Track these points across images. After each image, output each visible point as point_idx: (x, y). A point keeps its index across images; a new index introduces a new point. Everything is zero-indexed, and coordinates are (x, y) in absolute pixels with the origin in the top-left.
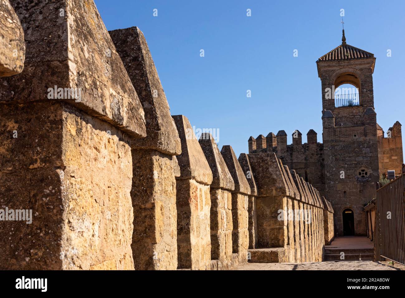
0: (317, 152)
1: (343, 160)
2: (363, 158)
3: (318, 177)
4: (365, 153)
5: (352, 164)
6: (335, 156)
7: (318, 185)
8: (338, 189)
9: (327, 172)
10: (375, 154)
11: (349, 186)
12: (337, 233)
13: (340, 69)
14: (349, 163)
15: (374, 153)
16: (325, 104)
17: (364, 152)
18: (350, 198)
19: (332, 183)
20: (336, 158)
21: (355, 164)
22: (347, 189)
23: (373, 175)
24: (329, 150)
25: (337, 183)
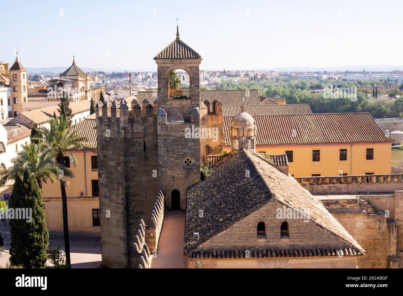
0: (154, 124)
1: (172, 151)
2: (188, 150)
4: (190, 146)
5: (180, 155)
6: (167, 147)
8: (168, 175)
9: (160, 161)
10: (198, 147)
11: (177, 172)
12: (167, 209)
13: (173, 66)
14: (177, 154)
15: (197, 147)
16: (160, 96)
17: (189, 145)
18: (177, 181)
19: (164, 169)
20: (167, 150)
21: (182, 155)
22: (175, 175)
23: (196, 164)
24: (162, 142)
25: (167, 169)
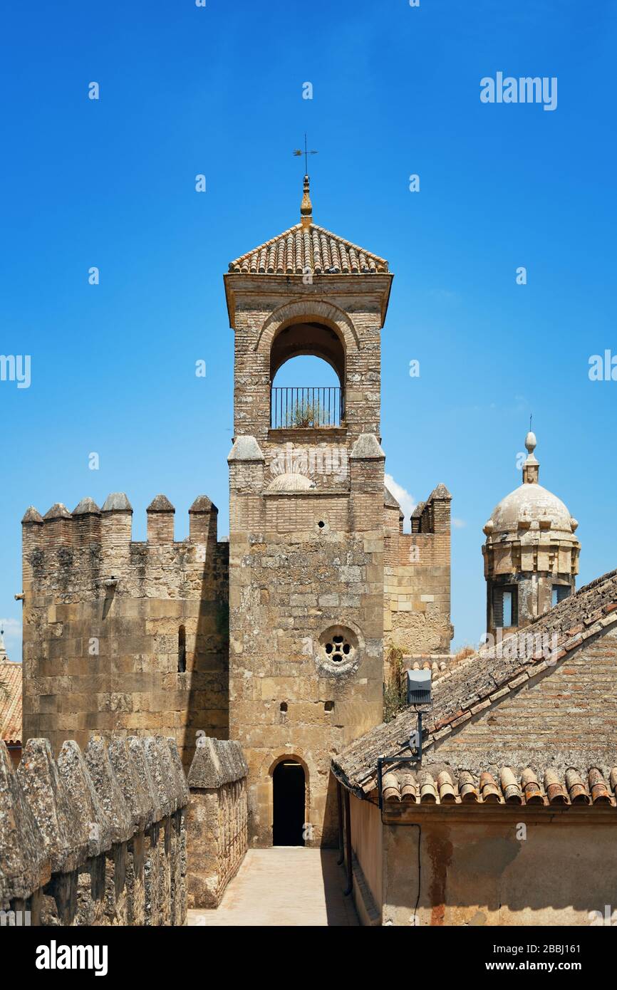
0: (215, 569)
1: (283, 603)
2: (340, 600)
3: (215, 647)
4: (347, 584)
5: (309, 616)
6: (262, 587)
7: (213, 672)
8: (264, 697)
9: (236, 640)
10: (376, 588)
11: (296, 689)
12: (256, 838)
13: (291, 303)
14: (298, 612)
15: (373, 585)
16: (242, 414)
17: (343, 579)
18: (297, 725)
19: (248, 674)
20: (262, 596)
21: (316, 616)
22: (289, 696)
23: (366, 654)
24: (243, 566)
25: (262, 675)
